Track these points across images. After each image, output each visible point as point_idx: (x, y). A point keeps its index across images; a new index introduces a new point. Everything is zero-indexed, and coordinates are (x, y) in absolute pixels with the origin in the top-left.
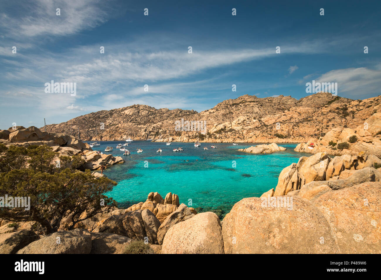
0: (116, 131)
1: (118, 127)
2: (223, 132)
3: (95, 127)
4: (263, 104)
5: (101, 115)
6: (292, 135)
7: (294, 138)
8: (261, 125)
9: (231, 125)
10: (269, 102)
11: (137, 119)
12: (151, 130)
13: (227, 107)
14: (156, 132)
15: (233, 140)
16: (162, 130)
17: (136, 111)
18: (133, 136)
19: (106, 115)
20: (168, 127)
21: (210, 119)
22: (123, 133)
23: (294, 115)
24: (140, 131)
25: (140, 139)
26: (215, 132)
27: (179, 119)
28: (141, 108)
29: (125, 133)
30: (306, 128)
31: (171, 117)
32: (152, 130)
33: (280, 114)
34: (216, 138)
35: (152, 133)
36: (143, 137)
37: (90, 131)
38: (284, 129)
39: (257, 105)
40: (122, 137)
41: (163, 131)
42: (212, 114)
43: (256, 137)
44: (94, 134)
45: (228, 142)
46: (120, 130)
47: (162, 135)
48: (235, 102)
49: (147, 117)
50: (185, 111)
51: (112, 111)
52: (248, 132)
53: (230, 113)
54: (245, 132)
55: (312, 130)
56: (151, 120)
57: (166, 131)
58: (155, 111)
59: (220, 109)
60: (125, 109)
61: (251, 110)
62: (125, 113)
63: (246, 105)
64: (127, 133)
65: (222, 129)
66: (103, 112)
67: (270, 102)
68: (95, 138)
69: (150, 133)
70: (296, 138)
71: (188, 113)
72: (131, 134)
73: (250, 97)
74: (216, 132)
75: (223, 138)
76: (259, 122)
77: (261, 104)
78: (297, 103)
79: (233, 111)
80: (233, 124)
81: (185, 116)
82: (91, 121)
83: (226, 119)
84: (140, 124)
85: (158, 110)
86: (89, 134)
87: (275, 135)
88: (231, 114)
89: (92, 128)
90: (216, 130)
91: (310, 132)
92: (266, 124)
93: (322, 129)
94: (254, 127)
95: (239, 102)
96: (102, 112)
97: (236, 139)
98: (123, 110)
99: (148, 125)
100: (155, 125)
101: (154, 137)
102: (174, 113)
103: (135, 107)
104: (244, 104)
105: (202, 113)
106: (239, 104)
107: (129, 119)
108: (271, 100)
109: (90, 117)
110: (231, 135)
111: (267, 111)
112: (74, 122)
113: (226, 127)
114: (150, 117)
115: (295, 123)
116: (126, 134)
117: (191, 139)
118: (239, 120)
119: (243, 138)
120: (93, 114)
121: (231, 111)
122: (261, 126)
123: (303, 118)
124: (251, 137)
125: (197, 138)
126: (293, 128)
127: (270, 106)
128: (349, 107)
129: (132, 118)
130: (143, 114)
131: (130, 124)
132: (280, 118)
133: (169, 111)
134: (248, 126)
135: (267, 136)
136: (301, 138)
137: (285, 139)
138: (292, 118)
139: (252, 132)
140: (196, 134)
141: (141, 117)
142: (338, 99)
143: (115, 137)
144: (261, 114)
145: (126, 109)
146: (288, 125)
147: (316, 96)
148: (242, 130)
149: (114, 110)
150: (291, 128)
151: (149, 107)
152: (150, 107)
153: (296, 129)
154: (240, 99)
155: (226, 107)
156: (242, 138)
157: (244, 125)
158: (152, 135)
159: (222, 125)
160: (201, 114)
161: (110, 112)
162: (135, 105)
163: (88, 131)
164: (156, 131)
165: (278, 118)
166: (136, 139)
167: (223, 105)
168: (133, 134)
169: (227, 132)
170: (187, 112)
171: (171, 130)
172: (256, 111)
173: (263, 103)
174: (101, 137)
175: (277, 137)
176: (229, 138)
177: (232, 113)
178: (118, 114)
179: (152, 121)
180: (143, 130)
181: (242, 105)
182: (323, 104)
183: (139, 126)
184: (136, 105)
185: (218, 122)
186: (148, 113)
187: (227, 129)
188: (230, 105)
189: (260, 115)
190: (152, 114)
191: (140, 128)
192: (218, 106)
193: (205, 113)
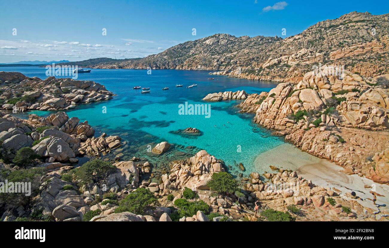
0: (193, 61)
1: (195, 57)
2: (275, 67)
4: (377, 23)
5: (187, 45)
11: (216, 49)
12: (223, 60)
13: (320, 31)
14: (227, 63)
16: (233, 61)
17: (216, 41)
18: (206, 66)
19: (191, 46)
20: (240, 58)
21: (289, 48)
22: (198, 63)
25: (212, 69)
26: (267, 67)
27: (258, 47)
28: (221, 37)
31: (250, 45)
36: (215, 67)
39: (367, 25)
40: (197, 67)
41: (234, 62)
42: (296, 41)
46: (196, 60)
47: (232, 66)
48: (333, 24)
49: (225, 46)
50: (267, 38)
51: (196, 41)
53: (320, 38)
56: (229, 50)
57: (237, 61)
58: (235, 39)
59: (310, 34)
60: (207, 39)
62: (206, 42)
63: (349, 26)
64: (201, 63)
69: (222, 64)
72: (205, 64)
77: (373, 24)
79: (326, 36)
80: (290, 58)
81: (266, 44)
82: (179, 51)
85: (238, 39)
86: (175, 63)
89: (178, 57)
95: (339, 24)
96: (188, 43)
98: (205, 40)
100: (229, 55)
101: (224, 67)
102: (254, 41)
103: (216, 37)
104: (346, 25)
112: (166, 53)
113: (281, 62)
114: (229, 46)
118: (297, 54)
120: (181, 45)
129: (212, 47)
130: (222, 43)
131: (206, 54)
133: (249, 38)
141: (220, 46)
143: (192, 66)
149: (198, 40)
152: (230, 36)
154: (343, 18)
155: (318, 31)
157: (303, 60)
158: (224, 65)
159: (276, 59)
161: (194, 42)
163: (174, 60)
164: (227, 61)
166: (209, 69)
167: (315, 29)
168: (207, 64)
170: (268, 40)
171: (242, 60)
174: (183, 66)
177: (323, 39)
178: (201, 44)
180: (216, 60)
181: (342, 27)
183: (213, 57)
184: (217, 34)
186: (228, 42)
188: (326, 28)
189: (367, 41)
190: (231, 43)
191: (214, 59)
192: (309, 29)
193: (289, 40)
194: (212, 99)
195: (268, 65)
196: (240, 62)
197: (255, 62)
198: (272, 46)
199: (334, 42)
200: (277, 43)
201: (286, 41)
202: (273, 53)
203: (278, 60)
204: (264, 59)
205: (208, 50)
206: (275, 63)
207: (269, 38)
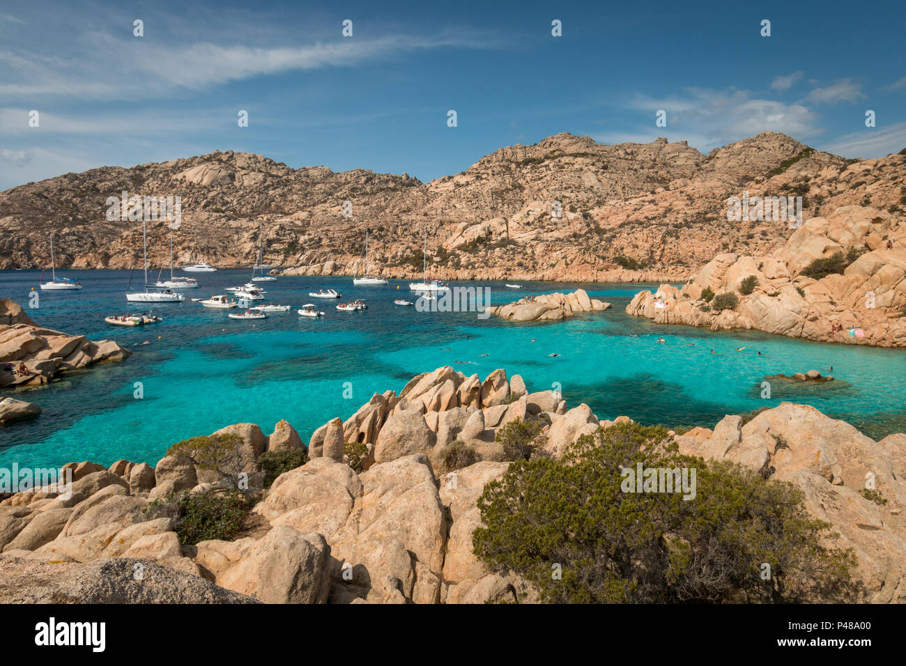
0: (157, 238)
2: (481, 247)
3: (83, 222)
4: (609, 162)
5: (101, 181)
6: (660, 260)
7: (663, 270)
8: (587, 230)
9: (505, 228)
10: (627, 159)
11: (229, 200)
12: (272, 235)
13: (508, 168)
14: (289, 243)
15: (504, 272)
16: (306, 237)
17: (223, 173)
18: (215, 254)
20: (326, 228)
21: (455, 206)
22: (180, 243)
23: (675, 203)
24: (236, 237)
25: (239, 263)
26: (459, 248)
27: (363, 201)
28: (240, 162)
29: (185, 244)
30: (696, 241)
31: (339, 194)
32: (275, 236)
33: (641, 198)
34: (457, 266)
35: (276, 246)
36: (246, 258)
37: (64, 236)
38: (639, 243)
39: (593, 165)
40: (176, 258)
41: (311, 240)
42: (462, 190)
43: (567, 264)
44: (81, 247)
45: (491, 278)
46: (170, 235)
47: (308, 253)
48: (530, 155)
49: (260, 193)
50: (382, 178)
51: (142, 169)
52: (550, 248)
53: (515, 187)
54: (540, 249)
55: (710, 247)
56: (273, 204)
57: (320, 239)
58: (288, 174)
59: (488, 174)
60: (186, 166)
61: (575, 182)
62: (185, 177)
63: (562, 163)
64: (192, 244)
65: (480, 240)
66: (109, 174)
67: (630, 157)
68: (85, 259)
69: (269, 247)
70: (666, 269)
71: (391, 185)
72: (208, 248)
73: (575, 139)
74: (463, 248)
75: (476, 266)
76: (582, 220)
77: (603, 162)
78: (703, 162)
79: (524, 182)
80: (511, 223)
81: (383, 193)
82: (67, 201)
83: (503, 205)
84: (237, 215)
85: (297, 173)
86: (63, 245)
87: (616, 260)
88: (518, 191)
89: (72, 224)
90: (463, 242)
91: (704, 252)
92: (602, 227)
93: (735, 246)
94: (568, 234)
95: (542, 156)
96: (103, 172)
97: (514, 270)
98: (177, 168)
99: (265, 219)
100: (285, 220)
101: (282, 257)
102: (349, 183)
103: (220, 161)
104: (557, 160)
105: (434, 184)
106: (543, 162)
107: (199, 200)
108: (632, 153)
109: (61, 190)
110: (501, 258)
111: (620, 184)
113: (491, 233)
114: (271, 192)
115: (670, 227)
116: (189, 248)
117: (388, 269)
118: (528, 214)
119: (534, 267)
120: (72, 177)
121: (520, 181)
122: (587, 233)
123: (697, 211)
124: (553, 266)
125: (405, 266)
126: (664, 242)
127: (630, 169)
128: (813, 184)
129: (212, 194)
130: (246, 183)
131: (204, 215)
132: (639, 209)
133: (331, 174)
134: (552, 231)
135: (594, 264)
136: (680, 269)
137: (640, 270)
138: (670, 210)
139: (558, 249)
140: (404, 252)
141: (241, 192)
142: (808, 156)
143: (153, 256)
144: (602, 192)
145: (188, 165)
146: (652, 233)
147: (752, 144)
148: (534, 243)
149: (149, 167)
150: (658, 240)
151: (265, 160)
152: (271, 161)
153: (671, 243)
154: (547, 145)
155: (504, 170)
156: (530, 267)
157: (543, 227)
158: (277, 252)
160: (431, 189)
161: (131, 173)
162: (218, 154)
163: (56, 235)
164: (287, 239)
165: (635, 210)
166: (223, 263)
167: (497, 163)
168: (214, 248)
169: (492, 248)
170: (387, 182)
171: (335, 235)
172: (588, 184)
173: (612, 159)
174: (106, 257)
175: (621, 267)
176: (493, 267)
177: (521, 188)
178: (163, 181)
179: (278, 207)
180: (246, 235)
181: (551, 165)
182: (768, 168)
183: (233, 224)
184: (224, 152)
185: (477, 214)
186: (265, 181)
187: (495, 239)
188: (518, 164)
189: (600, 197)
190: (278, 183)
191: (238, 230)
192: (483, 163)
193: (444, 185)
194: (543, 317)
196: (331, 239)
197: (375, 241)
198: (402, 198)
199: (545, 196)
200: (414, 192)
201: (437, 188)
203: (484, 229)
204: (399, 232)
205: (198, 203)
207: (388, 176)
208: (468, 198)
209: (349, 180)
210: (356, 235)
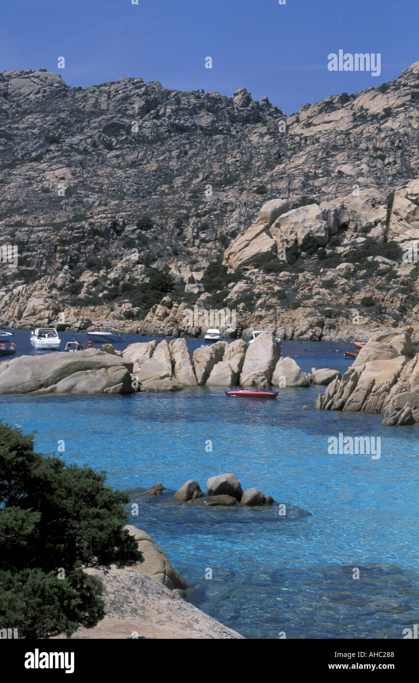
9: (383, 214)
27: (130, 158)
31: (75, 140)
42: (370, 129)
50: (183, 101)
65: (310, 243)
71: (205, 120)
81: (180, 139)
90: (267, 247)
102: (103, 112)
105: (304, 116)
113: (343, 226)
133: (62, 91)
159: (314, 210)
160: (295, 129)
170: (195, 111)
187: (348, 241)
193: (327, 118)
195: (264, 245)
198: (223, 150)
200: (257, 136)
201: (309, 125)
202: (244, 197)
203: (325, 215)
204: (189, 232)
206: (309, 238)
207: (198, 97)
208: (376, 149)
209: (104, 106)
210: (83, 238)
